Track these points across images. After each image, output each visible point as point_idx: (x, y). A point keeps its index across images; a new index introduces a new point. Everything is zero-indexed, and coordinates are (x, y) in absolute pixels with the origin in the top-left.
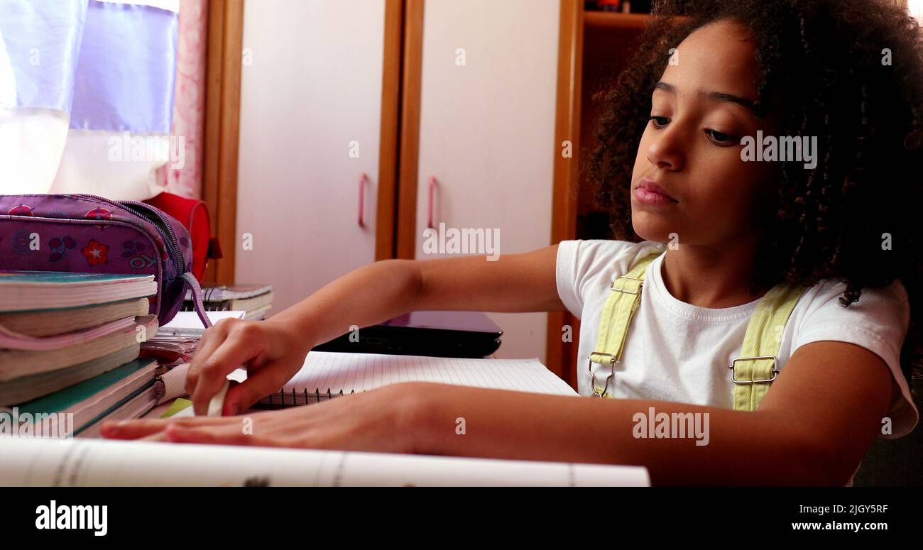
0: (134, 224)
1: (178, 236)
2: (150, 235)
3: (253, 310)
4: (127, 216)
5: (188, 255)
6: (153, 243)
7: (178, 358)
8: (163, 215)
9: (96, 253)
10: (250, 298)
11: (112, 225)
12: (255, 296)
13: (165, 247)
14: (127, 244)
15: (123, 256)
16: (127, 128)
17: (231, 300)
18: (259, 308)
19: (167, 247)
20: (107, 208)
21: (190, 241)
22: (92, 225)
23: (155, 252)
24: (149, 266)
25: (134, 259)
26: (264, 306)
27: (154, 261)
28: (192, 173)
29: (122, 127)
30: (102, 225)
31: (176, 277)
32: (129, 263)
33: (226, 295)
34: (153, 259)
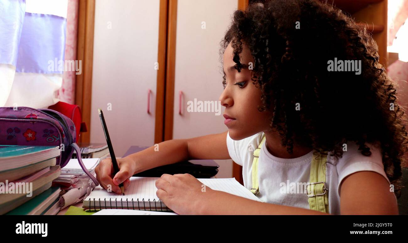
0: (49, 121)
1: (69, 125)
2: (57, 126)
3: (102, 156)
4: (45, 117)
5: (74, 134)
6: (58, 130)
7: (70, 186)
8: (62, 116)
9: (30, 135)
10: (100, 151)
11: (38, 122)
12: (103, 150)
13: (63, 132)
14: (45, 131)
15: (43, 136)
16: (42, 72)
17: (93, 153)
18: (104, 155)
19: (64, 131)
20: (36, 113)
21: (75, 128)
22: (28, 122)
23: (59, 134)
24: (56, 141)
25: (48, 138)
26: (106, 154)
27: (58, 139)
28: (70, 90)
29: (40, 71)
30: (33, 122)
31: (69, 146)
32: (46, 140)
33: (90, 151)
34: (58, 137)
